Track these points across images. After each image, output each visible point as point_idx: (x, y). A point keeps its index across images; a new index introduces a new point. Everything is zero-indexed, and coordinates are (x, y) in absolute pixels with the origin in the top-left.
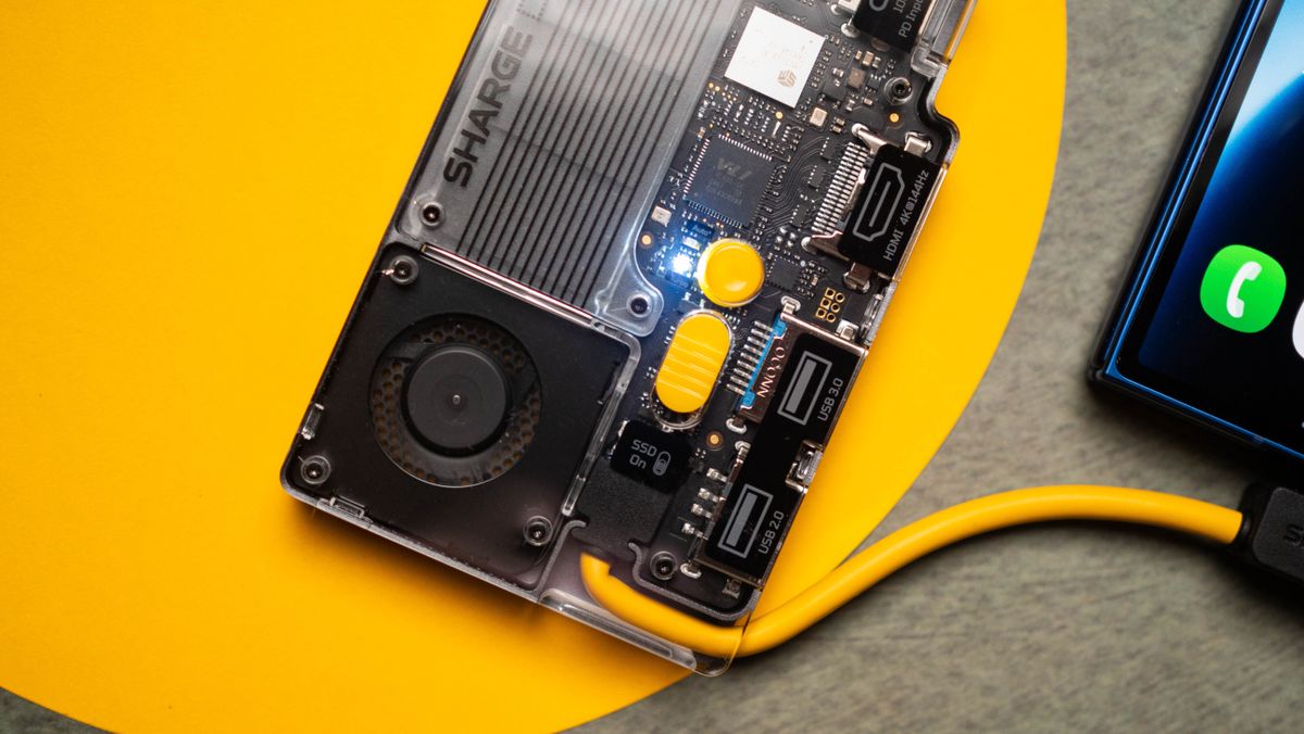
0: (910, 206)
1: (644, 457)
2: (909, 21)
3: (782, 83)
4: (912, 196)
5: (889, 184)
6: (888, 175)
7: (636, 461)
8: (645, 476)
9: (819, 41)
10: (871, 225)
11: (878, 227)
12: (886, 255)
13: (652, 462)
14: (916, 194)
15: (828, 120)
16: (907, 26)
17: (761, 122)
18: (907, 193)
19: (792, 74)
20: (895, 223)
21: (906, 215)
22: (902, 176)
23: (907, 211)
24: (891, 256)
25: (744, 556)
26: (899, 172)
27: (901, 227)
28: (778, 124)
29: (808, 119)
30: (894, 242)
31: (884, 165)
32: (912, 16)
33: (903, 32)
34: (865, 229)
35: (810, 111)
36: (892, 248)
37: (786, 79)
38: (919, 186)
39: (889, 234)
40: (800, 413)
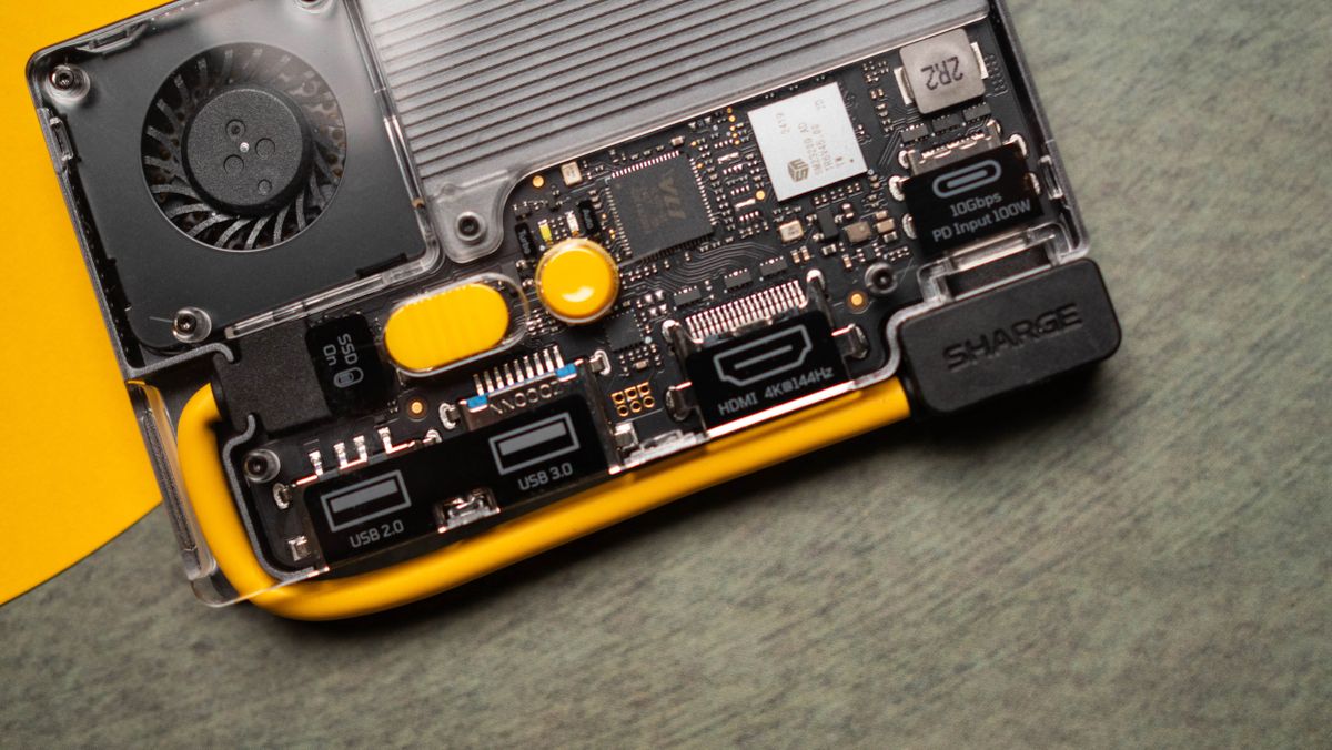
0: (787, 386)
1: (340, 356)
2: (954, 230)
3: (791, 171)
4: (798, 379)
5: (788, 348)
6: (796, 340)
7: (330, 353)
8: (324, 374)
9: (859, 167)
10: (738, 366)
11: (741, 374)
12: (723, 405)
13: (341, 366)
14: (804, 381)
15: (797, 243)
16: (947, 232)
17: (739, 184)
18: (796, 373)
19: (807, 170)
20: (759, 388)
21: (776, 390)
22: (809, 354)
23: (781, 388)
24: (725, 411)
25: (334, 529)
26: (809, 347)
27: (760, 395)
28: (751, 202)
29: (781, 223)
30: (741, 402)
31: (802, 328)
32: (960, 229)
33: (939, 233)
34: (728, 365)
35: (788, 219)
36: (734, 405)
37: (797, 170)
38: (813, 377)
39: (742, 392)
40: (509, 460)
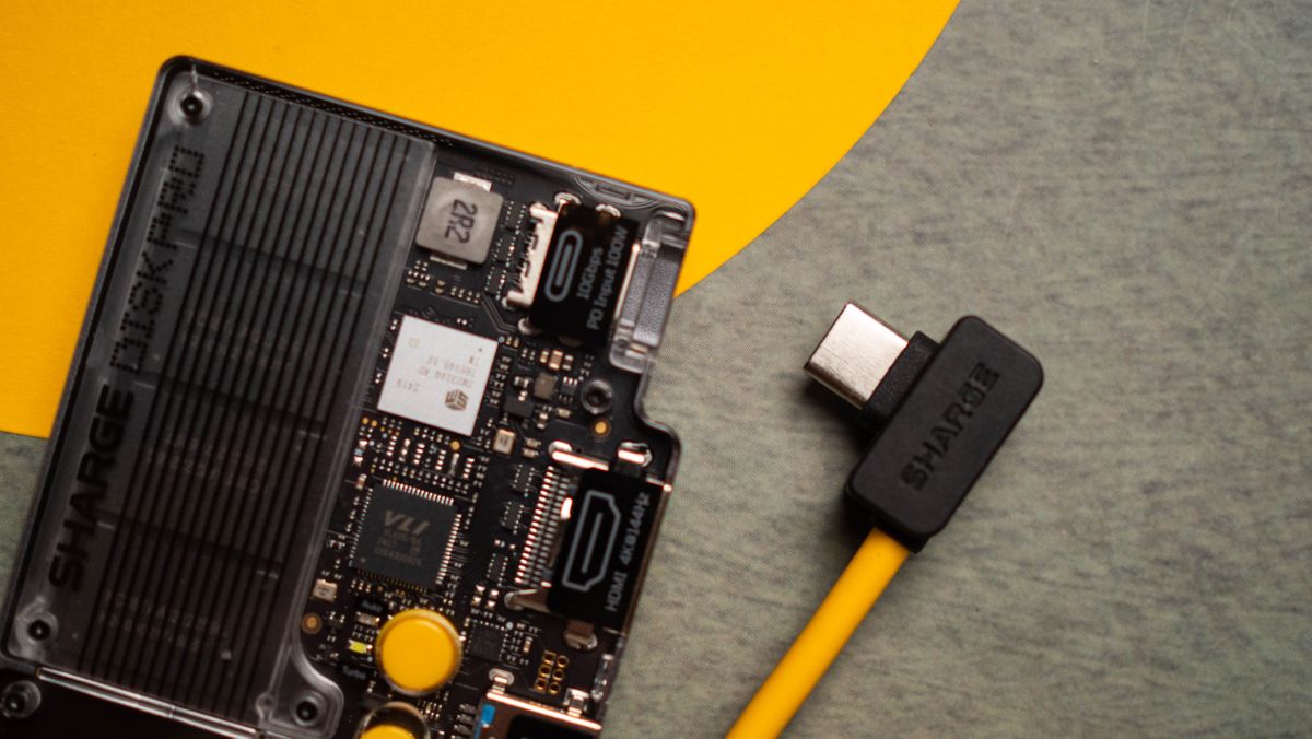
0: (631, 540)
2: (599, 307)
3: (453, 407)
4: (631, 527)
5: (599, 517)
6: (599, 505)
9: (490, 347)
10: (585, 569)
11: (594, 571)
12: (608, 604)
14: (636, 523)
15: (518, 445)
16: (596, 315)
17: (435, 458)
18: (625, 525)
19: (461, 394)
20: (615, 564)
21: (627, 551)
22: (617, 503)
23: (629, 546)
24: (615, 606)
26: (610, 499)
27: (622, 568)
28: (457, 456)
29: (492, 445)
30: (617, 587)
31: (591, 493)
32: (602, 301)
33: (593, 322)
34: (577, 577)
35: (493, 435)
36: (615, 595)
37: (455, 401)
38: (638, 513)
39: (609, 580)
